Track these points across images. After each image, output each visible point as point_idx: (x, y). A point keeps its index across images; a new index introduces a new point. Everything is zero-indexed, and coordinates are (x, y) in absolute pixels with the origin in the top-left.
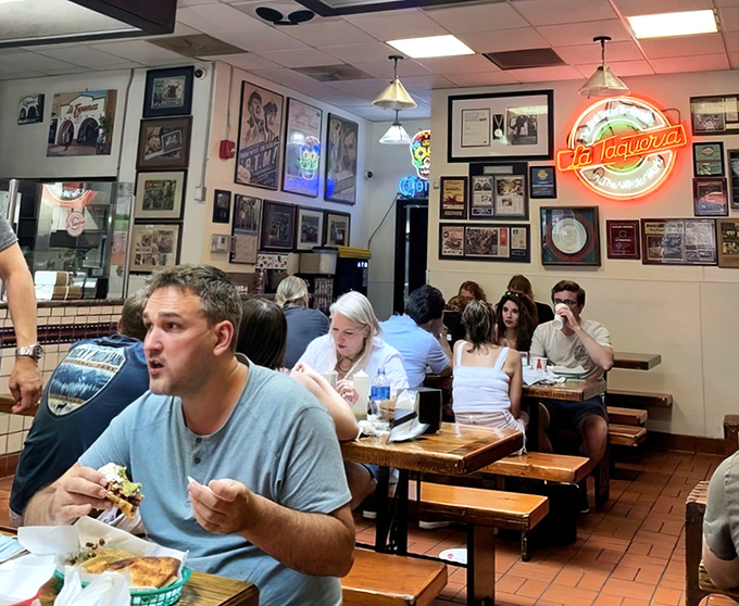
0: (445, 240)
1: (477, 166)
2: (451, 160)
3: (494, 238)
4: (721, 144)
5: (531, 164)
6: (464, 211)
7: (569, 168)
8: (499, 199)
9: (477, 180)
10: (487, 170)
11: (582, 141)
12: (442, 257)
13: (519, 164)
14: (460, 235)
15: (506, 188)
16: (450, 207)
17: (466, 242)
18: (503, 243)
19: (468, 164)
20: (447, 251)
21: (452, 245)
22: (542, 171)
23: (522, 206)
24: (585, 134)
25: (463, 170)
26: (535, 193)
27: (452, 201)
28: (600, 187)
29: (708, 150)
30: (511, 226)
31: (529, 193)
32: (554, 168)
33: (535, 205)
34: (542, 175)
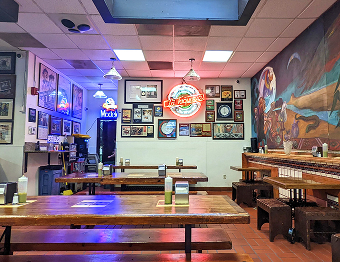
0: (123, 131)
1: (136, 105)
2: (126, 103)
3: (141, 130)
4: (214, 100)
5: (155, 105)
6: (131, 121)
7: (168, 106)
8: (143, 116)
9: (135, 110)
10: (139, 106)
11: (172, 98)
12: (122, 137)
13: (151, 105)
14: (129, 129)
15: (146, 113)
16: (125, 119)
17: (131, 131)
18: (145, 131)
19: (132, 104)
20: (124, 134)
21: (126, 132)
22: (159, 107)
23: (152, 119)
24: (174, 96)
25: (130, 106)
26: (156, 115)
27: (126, 117)
28: (178, 113)
29: (210, 102)
30: (147, 126)
31: (154, 115)
32: (162, 106)
33: (156, 119)
34: (159, 108)
